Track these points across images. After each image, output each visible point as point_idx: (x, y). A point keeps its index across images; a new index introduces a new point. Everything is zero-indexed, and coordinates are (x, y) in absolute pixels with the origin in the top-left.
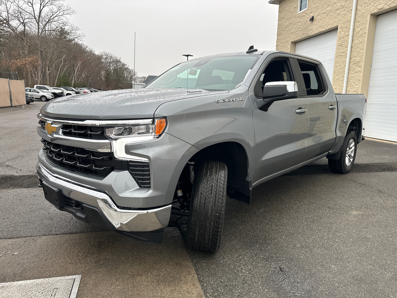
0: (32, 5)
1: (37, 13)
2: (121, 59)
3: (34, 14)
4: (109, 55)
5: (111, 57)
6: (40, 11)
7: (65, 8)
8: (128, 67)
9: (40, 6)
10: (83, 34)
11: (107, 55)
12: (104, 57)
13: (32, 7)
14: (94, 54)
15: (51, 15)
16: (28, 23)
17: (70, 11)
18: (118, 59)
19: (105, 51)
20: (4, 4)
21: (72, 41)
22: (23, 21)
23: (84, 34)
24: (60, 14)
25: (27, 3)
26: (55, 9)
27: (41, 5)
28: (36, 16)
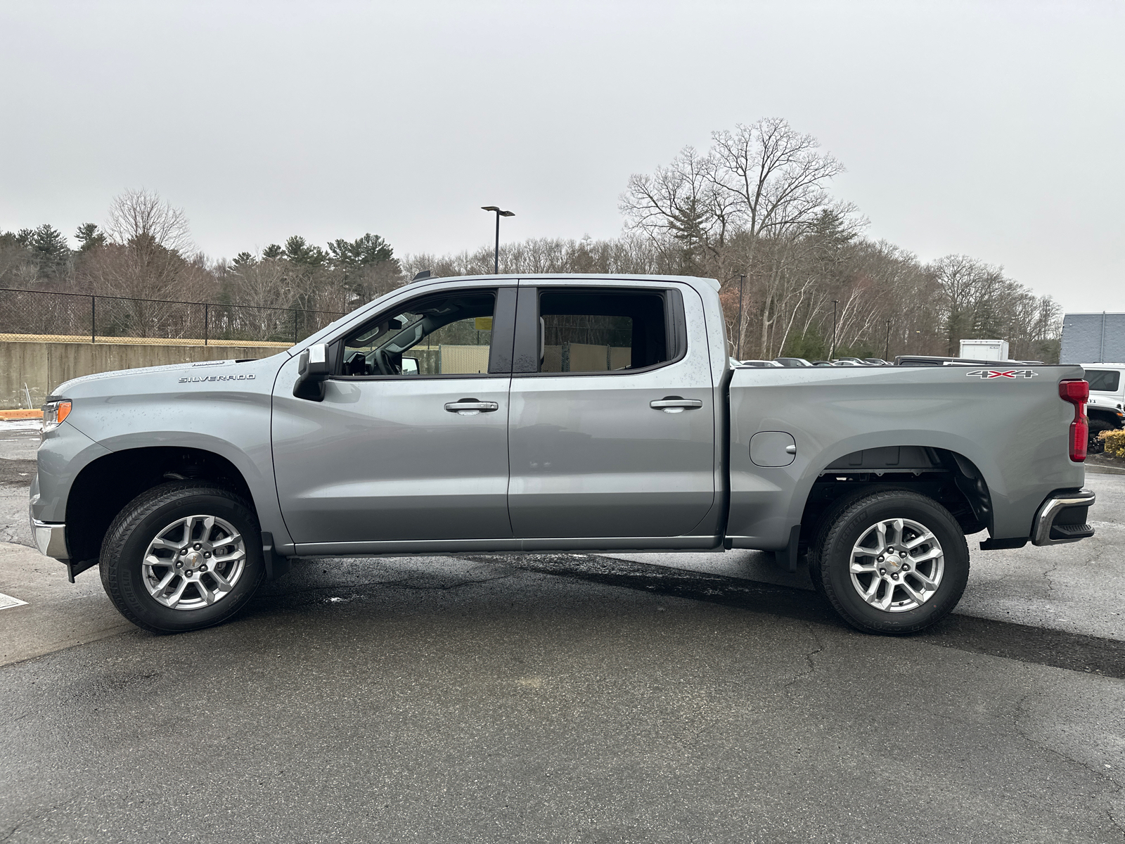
0: (745, 172)
1: (753, 189)
2: (1003, 271)
3: (747, 191)
4: (964, 262)
5: (971, 267)
6: (761, 182)
7: (821, 163)
8: (1028, 291)
9: (761, 169)
10: (865, 218)
11: (960, 263)
12: (949, 271)
13: (745, 175)
14: (916, 267)
15: (786, 186)
16: (734, 213)
17: (830, 169)
18: (993, 270)
19: (952, 254)
20: (689, 180)
21: (849, 239)
22: (722, 212)
23: (867, 219)
24: (806, 181)
25: (735, 170)
26: (798, 170)
27: (763, 167)
28: (750, 196)
